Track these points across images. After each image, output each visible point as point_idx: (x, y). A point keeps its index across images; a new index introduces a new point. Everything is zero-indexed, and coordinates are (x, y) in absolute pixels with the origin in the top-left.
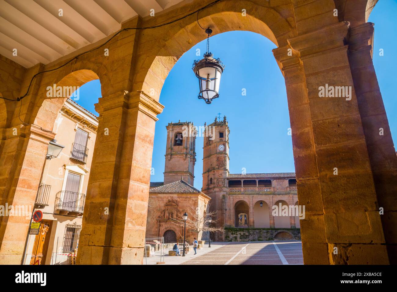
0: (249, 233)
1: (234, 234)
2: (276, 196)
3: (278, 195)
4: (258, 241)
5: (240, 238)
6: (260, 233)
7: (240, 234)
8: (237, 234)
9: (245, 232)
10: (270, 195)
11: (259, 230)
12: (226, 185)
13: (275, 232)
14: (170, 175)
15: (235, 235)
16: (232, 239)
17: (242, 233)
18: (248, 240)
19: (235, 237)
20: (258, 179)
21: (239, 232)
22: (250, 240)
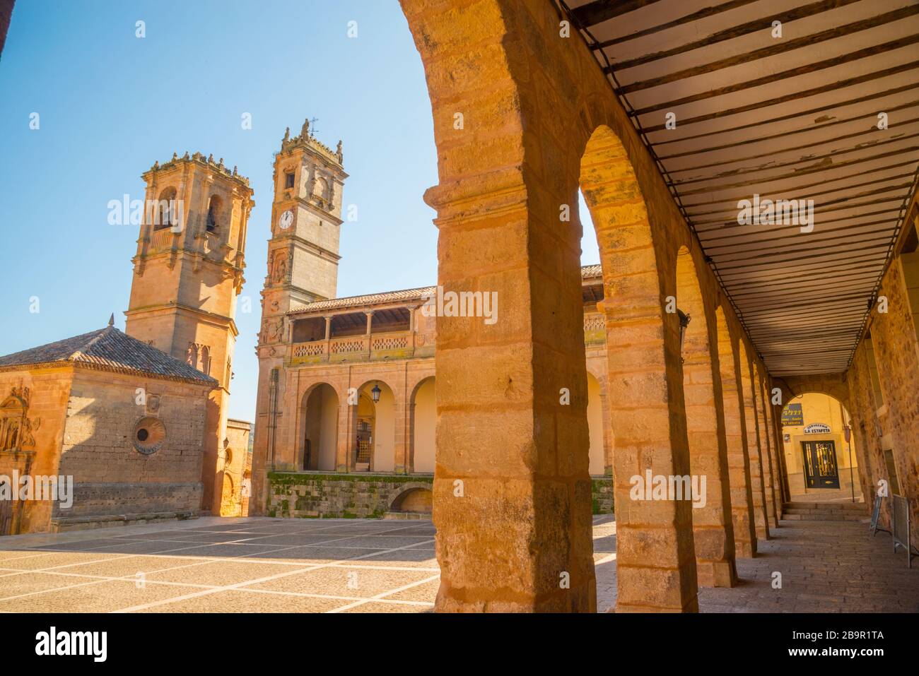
0: (321, 490)
1: (283, 492)
2: (418, 363)
3: (422, 358)
4: (344, 517)
5: (297, 506)
6: (351, 491)
7: (297, 492)
8: (289, 494)
9: (309, 488)
10: (399, 362)
11: (348, 482)
12: (285, 337)
13: (396, 488)
14: (139, 316)
15: (283, 497)
16: (275, 509)
17: (303, 490)
18: (315, 513)
19: (283, 501)
20: (370, 310)
21: (296, 488)
22: (321, 514)
